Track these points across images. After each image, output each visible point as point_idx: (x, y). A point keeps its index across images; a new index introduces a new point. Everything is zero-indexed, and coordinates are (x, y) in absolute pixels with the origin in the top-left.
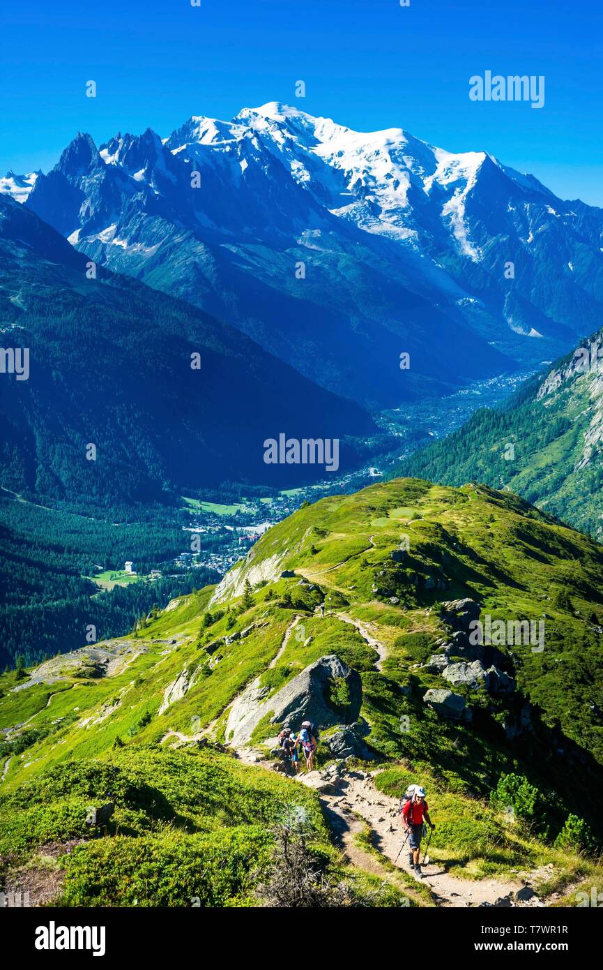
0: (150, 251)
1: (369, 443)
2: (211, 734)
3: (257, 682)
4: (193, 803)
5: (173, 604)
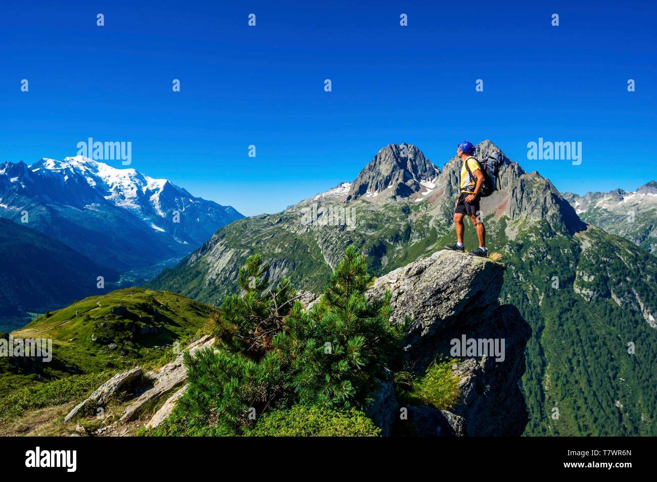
0: (19, 209)
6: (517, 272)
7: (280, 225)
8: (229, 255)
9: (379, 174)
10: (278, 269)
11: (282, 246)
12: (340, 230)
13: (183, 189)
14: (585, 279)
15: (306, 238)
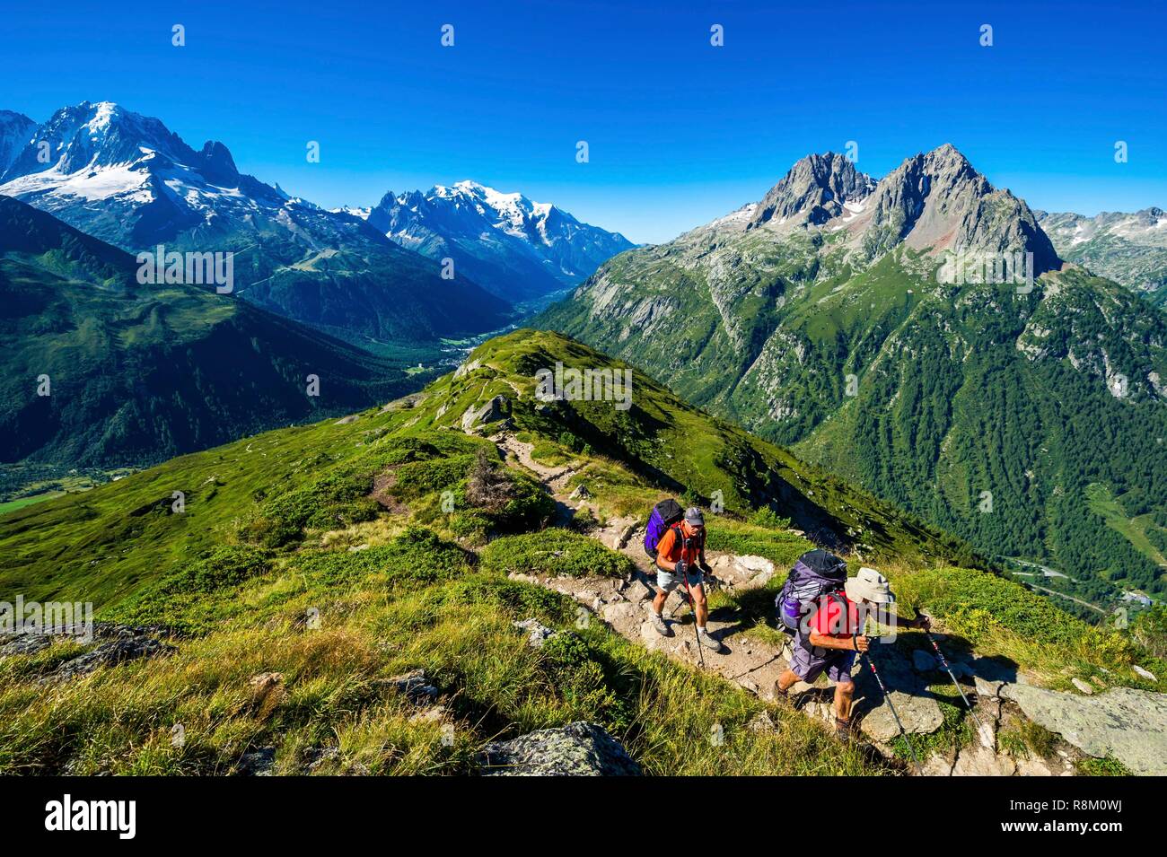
0: (421, 240)
1: (512, 316)
2: (455, 426)
3: (473, 406)
4: (447, 449)
5: (439, 379)
6: (944, 321)
7: (668, 258)
8: (612, 291)
9: (790, 195)
10: (661, 307)
11: (668, 283)
12: (732, 266)
13: (569, 214)
14: (1037, 333)
15: (694, 274)
